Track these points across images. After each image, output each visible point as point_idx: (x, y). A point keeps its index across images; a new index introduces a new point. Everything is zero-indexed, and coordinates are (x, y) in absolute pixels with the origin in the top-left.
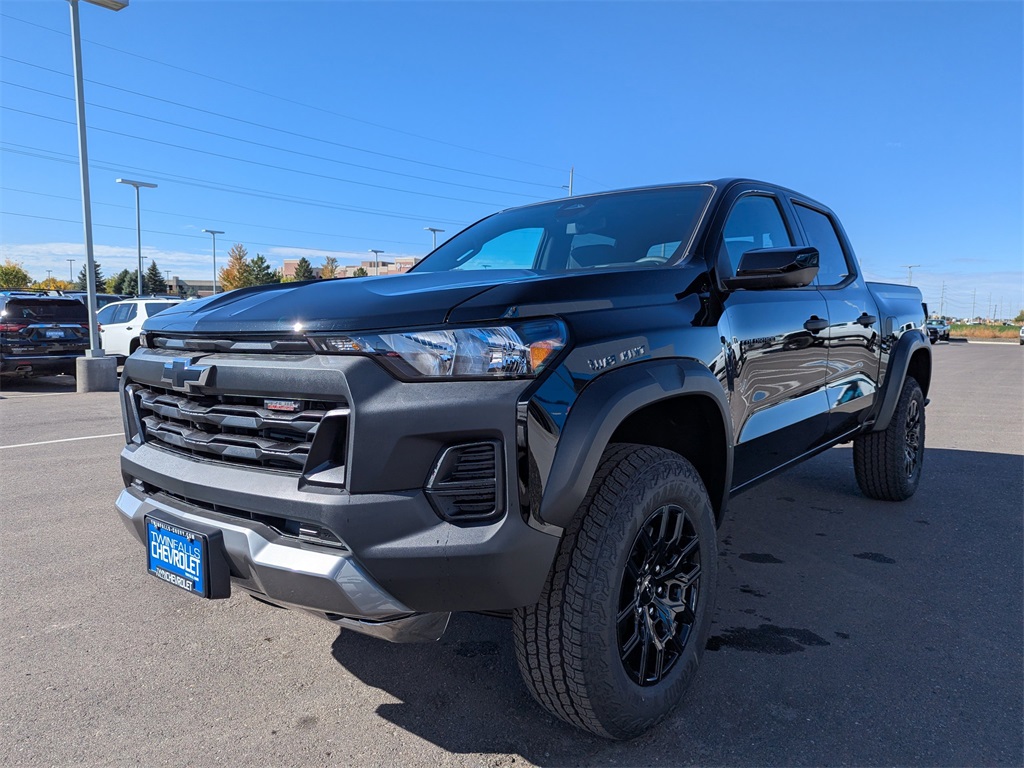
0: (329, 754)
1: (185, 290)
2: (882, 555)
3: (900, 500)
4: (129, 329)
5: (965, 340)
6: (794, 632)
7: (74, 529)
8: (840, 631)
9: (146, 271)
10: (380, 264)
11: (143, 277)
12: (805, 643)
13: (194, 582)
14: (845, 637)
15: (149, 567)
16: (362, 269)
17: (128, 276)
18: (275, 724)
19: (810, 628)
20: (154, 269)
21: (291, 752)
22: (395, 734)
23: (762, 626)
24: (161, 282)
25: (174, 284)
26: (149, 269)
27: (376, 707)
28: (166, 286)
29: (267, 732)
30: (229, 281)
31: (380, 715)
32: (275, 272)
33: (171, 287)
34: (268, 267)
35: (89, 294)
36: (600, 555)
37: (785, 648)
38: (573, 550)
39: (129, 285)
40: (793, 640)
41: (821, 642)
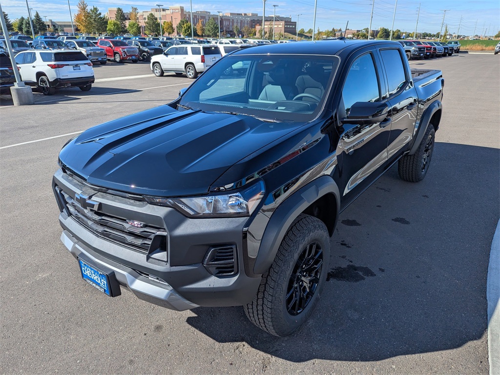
0: (169, 345)
1: (57, 27)
2: (404, 219)
3: (417, 182)
4: (34, 67)
5: (467, 52)
6: (361, 269)
7: (35, 211)
8: (381, 268)
9: (33, 18)
10: (162, 10)
11: (32, 21)
12: (365, 275)
13: (105, 290)
14: (383, 271)
15: (83, 277)
16: (152, 14)
17: (24, 21)
18: (145, 330)
19: (369, 266)
20: (37, 16)
21: (153, 344)
22: (195, 333)
23: (348, 266)
24: (43, 23)
25: (50, 24)
26: (35, 16)
27: (186, 319)
28: (45, 26)
29: (142, 334)
30: (80, 23)
31: (188, 323)
32: (104, 17)
33: (48, 25)
34: (100, 14)
35: (6, 39)
36: (279, 279)
37: (357, 278)
38: (267, 277)
39: (26, 26)
40: (361, 273)
41: (373, 274)
